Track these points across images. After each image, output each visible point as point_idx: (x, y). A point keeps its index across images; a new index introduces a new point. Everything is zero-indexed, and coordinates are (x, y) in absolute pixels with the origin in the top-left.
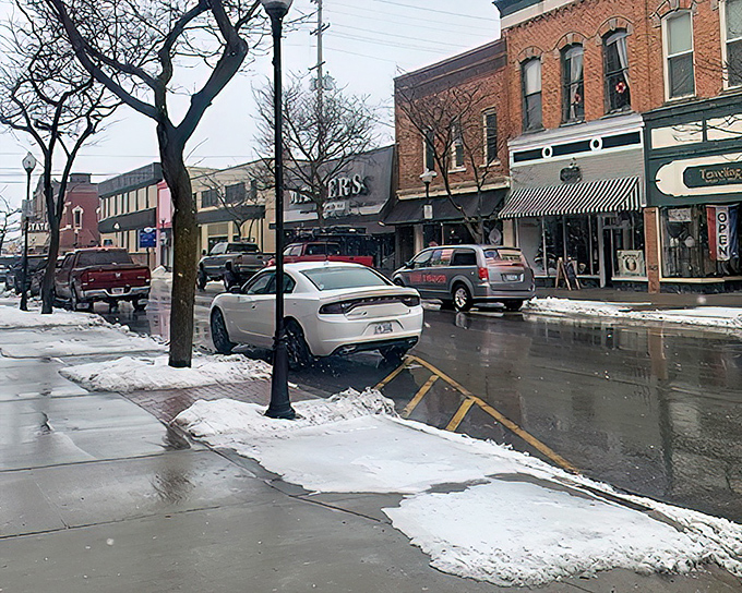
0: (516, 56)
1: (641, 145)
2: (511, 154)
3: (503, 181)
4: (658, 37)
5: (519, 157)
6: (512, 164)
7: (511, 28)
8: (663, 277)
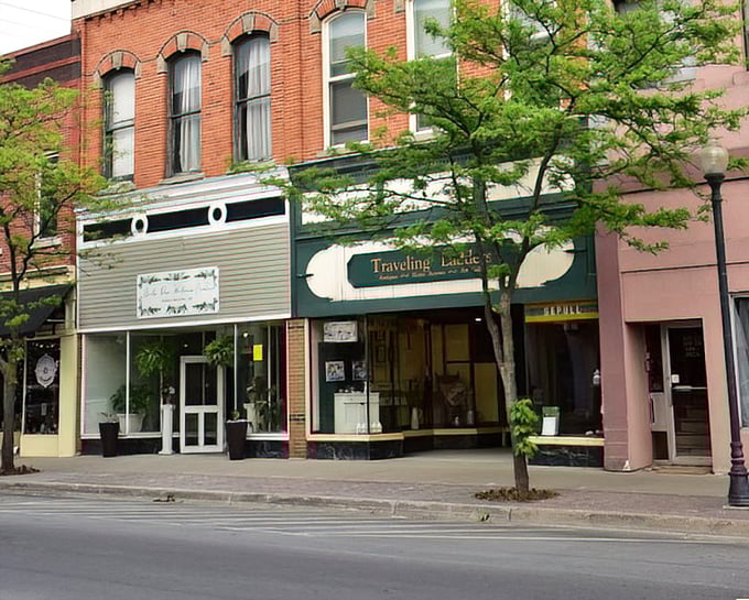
0: (96, 63)
1: (285, 219)
2: (80, 228)
3: (63, 273)
4: (316, 47)
5: (92, 232)
6: (81, 245)
7: (89, 19)
8: (312, 432)
